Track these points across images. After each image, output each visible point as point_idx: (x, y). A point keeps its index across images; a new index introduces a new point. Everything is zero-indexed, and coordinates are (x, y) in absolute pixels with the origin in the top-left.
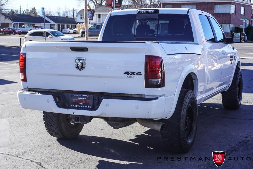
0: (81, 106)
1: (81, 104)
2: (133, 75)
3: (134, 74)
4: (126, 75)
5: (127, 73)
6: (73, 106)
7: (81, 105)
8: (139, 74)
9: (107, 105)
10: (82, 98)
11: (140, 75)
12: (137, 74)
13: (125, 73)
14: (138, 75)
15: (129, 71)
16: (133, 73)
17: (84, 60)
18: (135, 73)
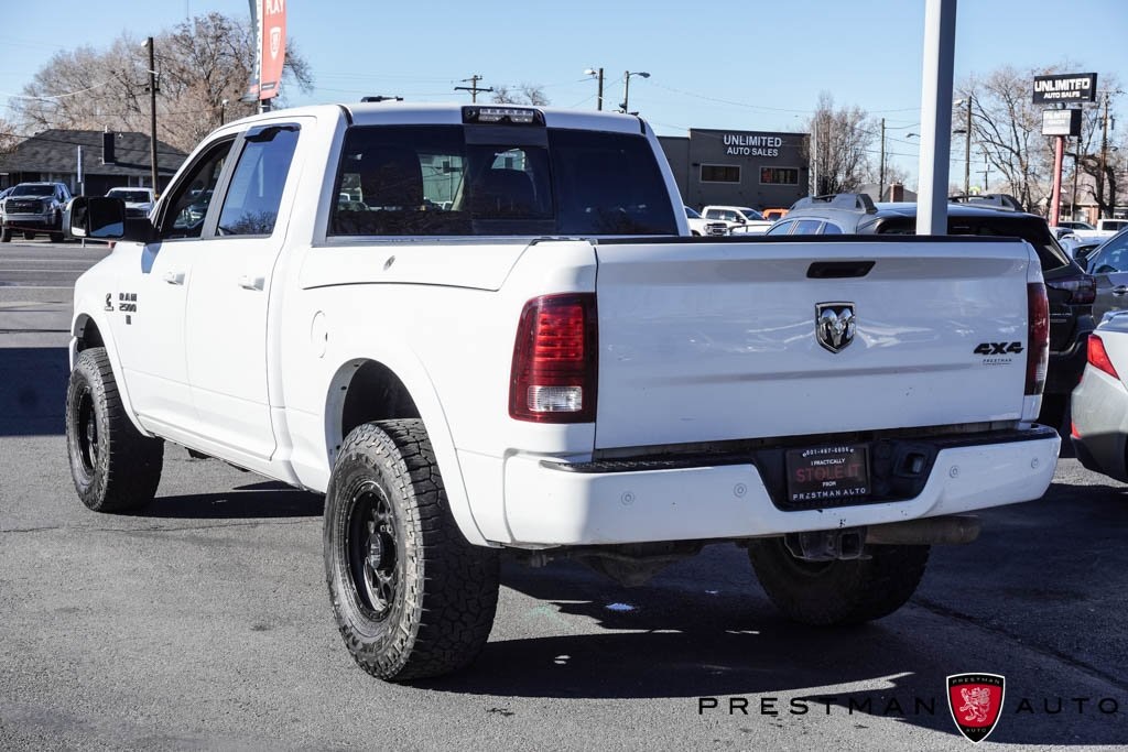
0: (832, 493)
1: (827, 484)
2: (999, 356)
3: (1003, 352)
4: (981, 357)
5: (982, 349)
6: (802, 496)
7: (828, 489)
8: (1016, 348)
9: (954, 472)
10: (830, 462)
11: (1018, 351)
12: (1010, 349)
13: (977, 351)
14: (1011, 355)
15: (989, 342)
16: (999, 348)
17: (851, 308)
18: (1005, 349)
